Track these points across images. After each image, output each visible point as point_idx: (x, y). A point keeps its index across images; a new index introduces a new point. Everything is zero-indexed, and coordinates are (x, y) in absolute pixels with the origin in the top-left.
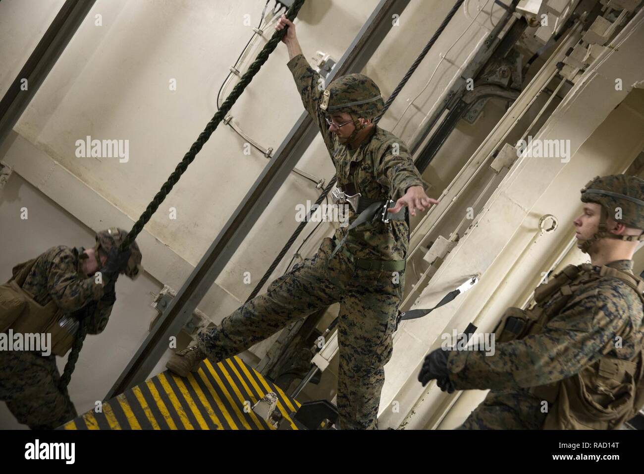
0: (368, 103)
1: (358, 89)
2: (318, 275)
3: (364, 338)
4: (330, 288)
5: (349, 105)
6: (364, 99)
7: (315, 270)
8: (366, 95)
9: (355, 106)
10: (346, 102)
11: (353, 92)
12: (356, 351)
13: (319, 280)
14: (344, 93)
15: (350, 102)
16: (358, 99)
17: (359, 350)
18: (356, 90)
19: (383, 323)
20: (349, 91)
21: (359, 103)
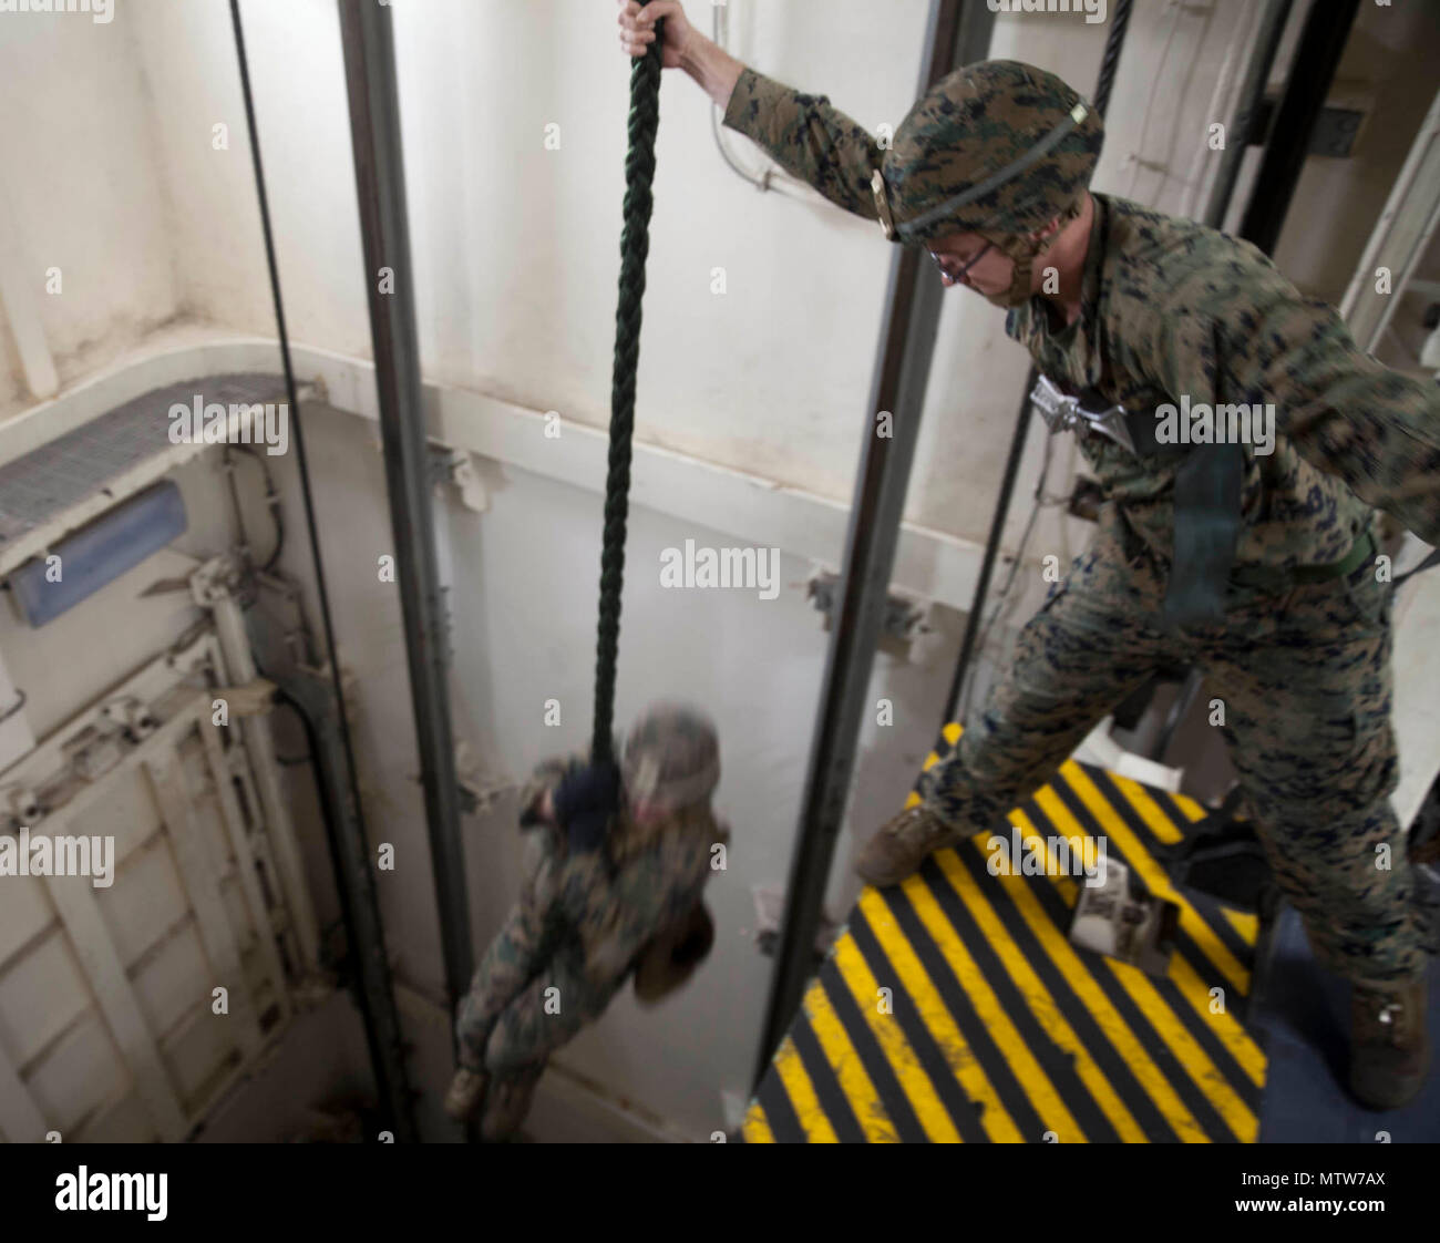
0: (1014, 180)
1: (962, 144)
2: (1105, 610)
3: (1291, 758)
4: (1150, 637)
5: (946, 209)
6: (996, 167)
7: (1094, 598)
8: (998, 151)
9: (969, 204)
10: (933, 206)
11: (949, 161)
12: (1275, 790)
13: (1115, 621)
14: (920, 175)
15: (946, 199)
16: (973, 177)
17: (1284, 787)
18: (958, 149)
19: (1340, 717)
20: (933, 161)
21: (981, 189)
